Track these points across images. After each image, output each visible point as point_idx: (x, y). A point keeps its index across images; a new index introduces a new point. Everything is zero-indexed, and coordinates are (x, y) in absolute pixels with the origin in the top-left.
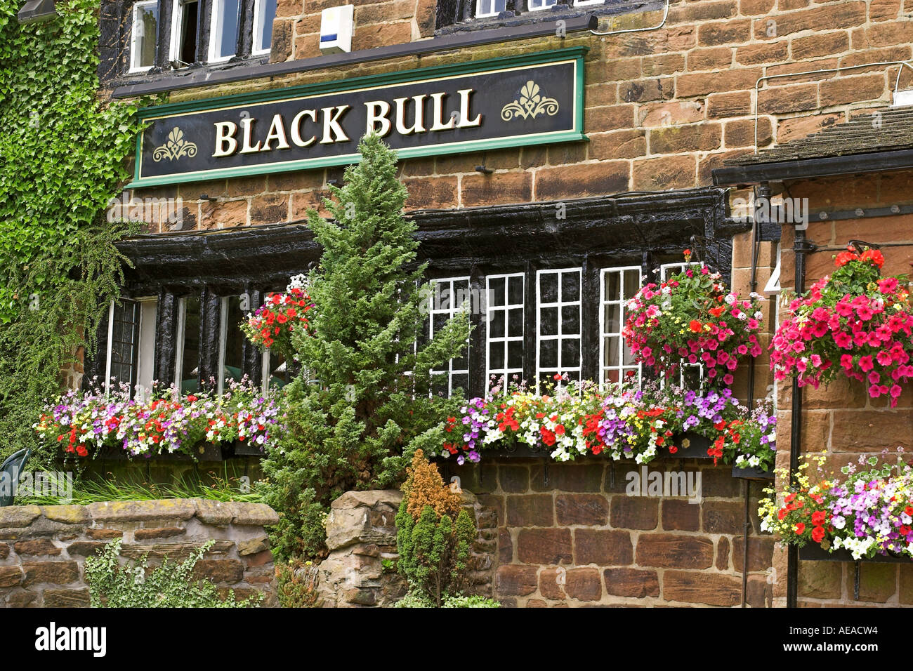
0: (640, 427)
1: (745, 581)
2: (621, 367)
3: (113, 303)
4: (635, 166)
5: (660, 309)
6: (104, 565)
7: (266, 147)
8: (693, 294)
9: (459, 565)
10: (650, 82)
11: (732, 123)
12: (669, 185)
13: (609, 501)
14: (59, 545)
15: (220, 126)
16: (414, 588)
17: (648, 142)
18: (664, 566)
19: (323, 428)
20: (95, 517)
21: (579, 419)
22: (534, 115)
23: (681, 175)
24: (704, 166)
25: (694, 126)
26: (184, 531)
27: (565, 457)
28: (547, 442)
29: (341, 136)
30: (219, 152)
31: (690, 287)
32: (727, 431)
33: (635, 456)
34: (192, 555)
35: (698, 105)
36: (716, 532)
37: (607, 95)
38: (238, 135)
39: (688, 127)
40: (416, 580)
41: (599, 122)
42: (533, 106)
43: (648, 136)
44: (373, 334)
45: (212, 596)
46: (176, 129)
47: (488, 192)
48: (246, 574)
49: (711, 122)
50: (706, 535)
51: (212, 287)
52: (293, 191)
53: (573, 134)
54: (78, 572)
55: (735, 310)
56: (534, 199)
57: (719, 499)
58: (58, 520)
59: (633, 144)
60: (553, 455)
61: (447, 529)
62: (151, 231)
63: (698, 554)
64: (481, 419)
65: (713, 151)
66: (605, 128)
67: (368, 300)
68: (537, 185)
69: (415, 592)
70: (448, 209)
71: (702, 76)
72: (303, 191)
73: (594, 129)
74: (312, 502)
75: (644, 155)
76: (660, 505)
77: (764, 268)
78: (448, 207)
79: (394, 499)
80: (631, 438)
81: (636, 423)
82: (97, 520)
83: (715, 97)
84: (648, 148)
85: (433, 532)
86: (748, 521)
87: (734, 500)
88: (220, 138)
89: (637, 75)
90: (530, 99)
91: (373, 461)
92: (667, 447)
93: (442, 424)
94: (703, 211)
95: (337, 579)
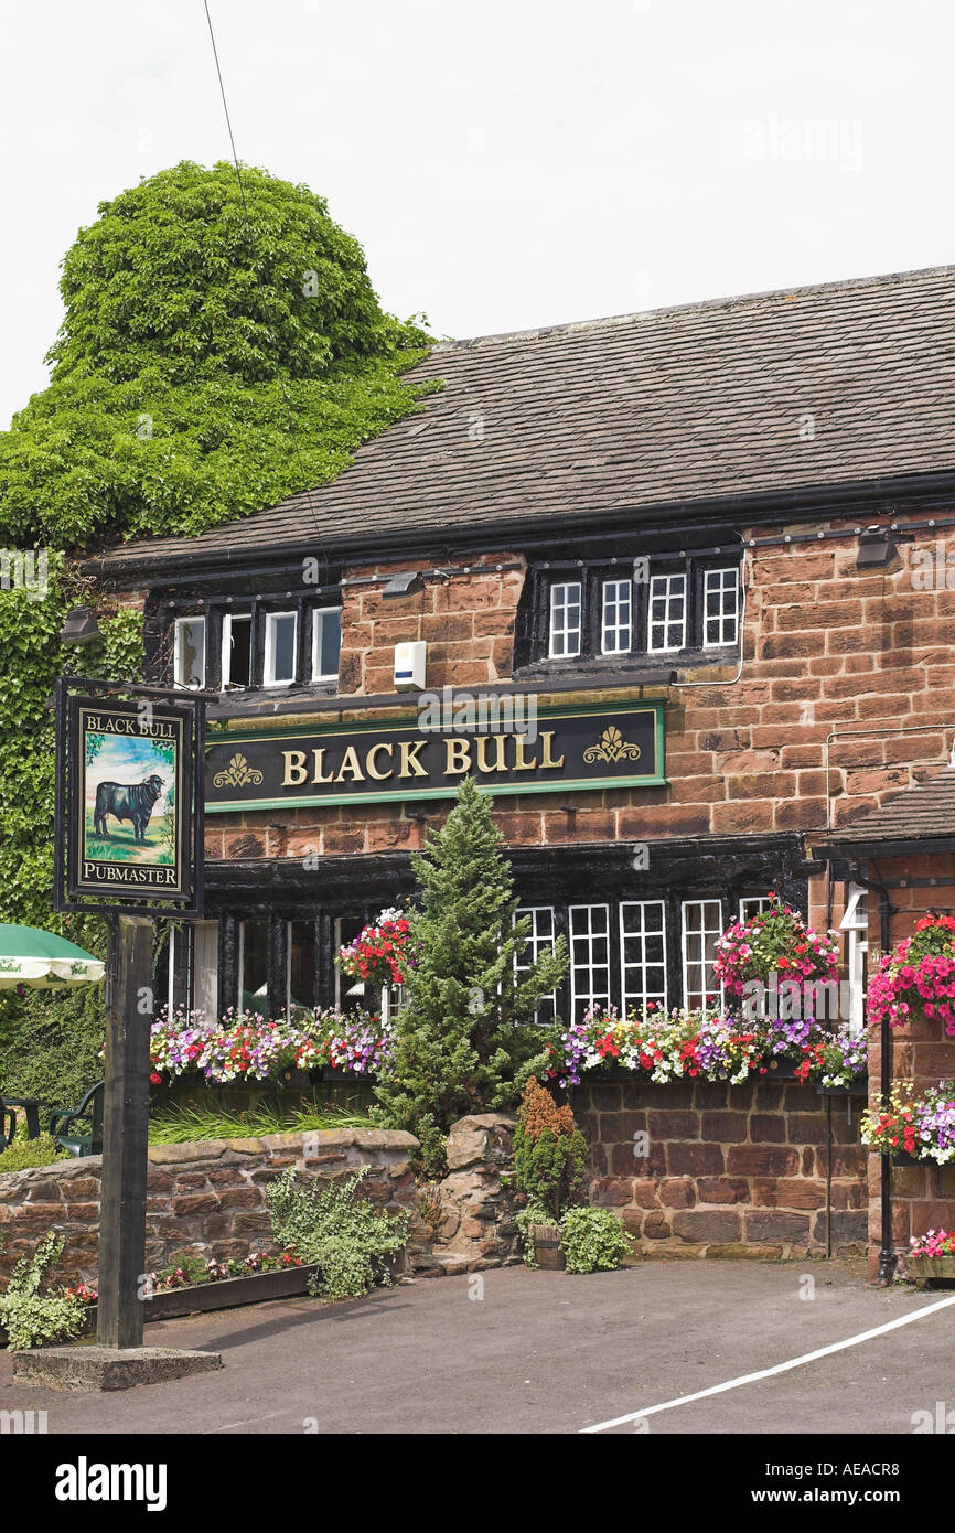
0: (735, 1052)
1: (829, 1187)
2: (704, 993)
3: (173, 928)
4: (716, 810)
5: (751, 947)
6: (282, 1190)
7: (340, 778)
8: (778, 933)
9: (577, 1180)
10: (727, 732)
11: (806, 773)
12: (747, 829)
13: (700, 1116)
14: (244, 1174)
15: (288, 755)
16: (534, 1202)
17: (727, 788)
18: (754, 1175)
19: (441, 1059)
20: (272, 1148)
21: (675, 1045)
22: (616, 759)
23: (759, 819)
24: (780, 812)
25: (771, 775)
26: (345, 1158)
27: (664, 1079)
28: (646, 1067)
29: (421, 771)
30: (289, 781)
31: (775, 926)
32: (812, 1054)
33: (730, 1077)
34: (353, 1178)
35: (773, 755)
36: (801, 1143)
37: (686, 742)
38: (309, 765)
39: (765, 776)
40: (536, 1194)
41: (680, 768)
42: (615, 750)
43: (726, 783)
44: (481, 970)
45: (370, 1214)
46: (238, 756)
47: (572, 829)
48: (395, 1194)
49: (786, 772)
50: (792, 1146)
51: (279, 912)
52: (369, 822)
53: (655, 780)
54: (261, 1197)
55: (816, 946)
56: (617, 838)
57: (803, 1113)
58: (242, 1152)
59: (713, 789)
60: (653, 1078)
61: (566, 1148)
62: (213, 857)
63: (785, 1162)
64: (581, 1045)
65: (788, 799)
66: (686, 774)
67: (476, 938)
68: (620, 825)
69: (535, 1206)
70: (532, 844)
71: (776, 729)
72: (379, 822)
73: (674, 774)
74: (431, 1126)
75: (724, 799)
76: (749, 1119)
77: (838, 906)
78: (533, 843)
79: (508, 1122)
80: (727, 1062)
81: (731, 1049)
82: (274, 1151)
83: (789, 749)
84: (727, 793)
85: (553, 1151)
86: (830, 1132)
87: (818, 1113)
88: (289, 767)
89: (715, 725)
90: (612, 743)
91: (485, 1087)
92: (758, 1069)
93: (547, 1050)
94: (780, 854)
95: (460, 1196)
